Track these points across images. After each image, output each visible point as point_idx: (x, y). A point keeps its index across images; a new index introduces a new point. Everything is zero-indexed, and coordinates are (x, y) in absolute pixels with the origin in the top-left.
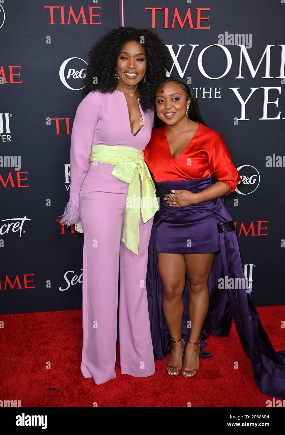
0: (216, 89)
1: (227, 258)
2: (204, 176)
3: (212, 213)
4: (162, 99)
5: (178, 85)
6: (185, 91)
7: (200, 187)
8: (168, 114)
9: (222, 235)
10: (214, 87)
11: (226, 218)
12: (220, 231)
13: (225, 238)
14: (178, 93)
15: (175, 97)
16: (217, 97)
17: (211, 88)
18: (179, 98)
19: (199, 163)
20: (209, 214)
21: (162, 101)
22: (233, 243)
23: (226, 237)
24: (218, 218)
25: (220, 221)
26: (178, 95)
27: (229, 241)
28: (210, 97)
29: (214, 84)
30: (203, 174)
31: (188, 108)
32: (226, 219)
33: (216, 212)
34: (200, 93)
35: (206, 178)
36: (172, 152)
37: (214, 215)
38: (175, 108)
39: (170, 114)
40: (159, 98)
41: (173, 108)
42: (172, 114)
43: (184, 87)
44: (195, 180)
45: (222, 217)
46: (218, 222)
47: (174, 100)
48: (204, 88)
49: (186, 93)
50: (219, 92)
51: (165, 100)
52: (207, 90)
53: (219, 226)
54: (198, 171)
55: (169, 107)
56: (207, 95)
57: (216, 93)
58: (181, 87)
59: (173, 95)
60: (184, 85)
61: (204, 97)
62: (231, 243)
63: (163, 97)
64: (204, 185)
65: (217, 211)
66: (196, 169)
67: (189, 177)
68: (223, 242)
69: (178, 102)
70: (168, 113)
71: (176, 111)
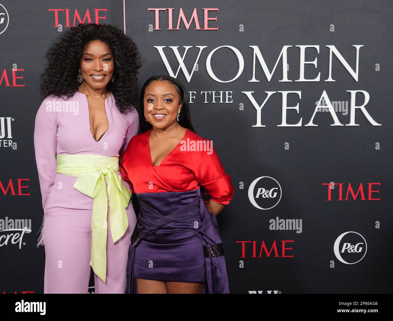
0: (227, 92)
1: (213, 289)
2: (189, 188)
3: (197, 233)
4: (152, 98)
5: (172, 85)
6: (178, 93)
7: (184, 201)
8: (158, 116)
9: (208, 260)
10: (224, 90)
11: (213, 239)
12: (206, 254)
13: (212, 264)
14: (171, 94)
15: (167, 98)
16: (228, 101)
17: (221, 92)
18: (173, 100)
19: (182, 173)
20: (195, 234)
21: (152, 100)
22: (221, 271)
23: (213, 262)
24: (204, 239)
25: (207, 243)
26: (171, 97)
27: (216, 268)
28: (221, 102)
29: (225, 87)
30: (187, 186)
31: (179, 112)
32: (214, 241)
33: (202, 231)
34: (210, 97)
35: (191, 191)
36: (153, 158)
37: (200, 235)
38: (167, 110)
39: (160, 116)
40: (149, 96)
41: (165, 110)
42: (162, 116)
43: (178, 88)
44: (177, 192)
45: (209, 238)
46: (205, 244)
47: (166, 101)
48: (214, 92)
49: (179, 96)
50: (231, 97)
51: (156, 100)
52: (218, 94)
53: (205, 248)
54: (181, 182)
55: (159, 107)
56: (218, 99)
57: (227, 97)
58: (176, 88)
59: (165, 95)
60: (178, 87)
61: (214, 102)
62: (218, 271)
63: (154, 95)
64: (189, 199)
65: (204, 231)
66: (179, 179)
67: (171, 189)
68: (209, 269)
69: (171, 104)
70: (157, 114)
71: (167, 114)
